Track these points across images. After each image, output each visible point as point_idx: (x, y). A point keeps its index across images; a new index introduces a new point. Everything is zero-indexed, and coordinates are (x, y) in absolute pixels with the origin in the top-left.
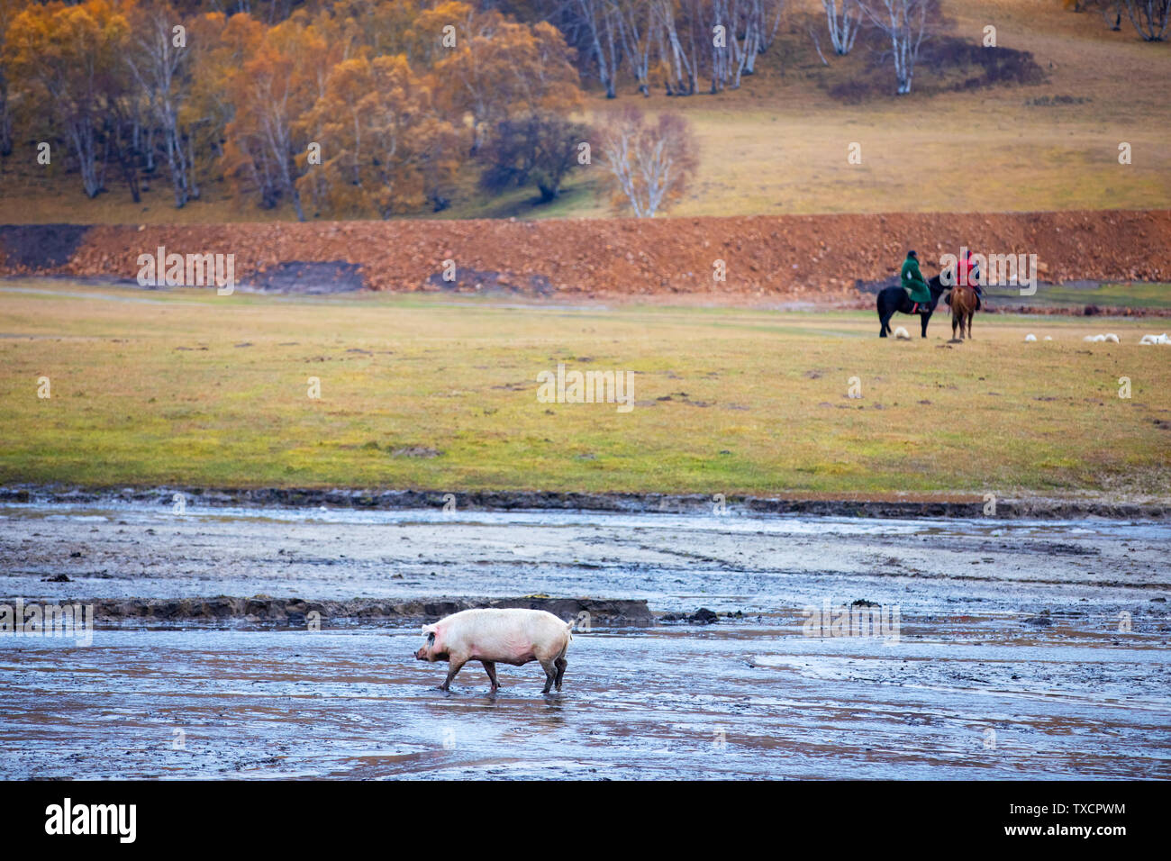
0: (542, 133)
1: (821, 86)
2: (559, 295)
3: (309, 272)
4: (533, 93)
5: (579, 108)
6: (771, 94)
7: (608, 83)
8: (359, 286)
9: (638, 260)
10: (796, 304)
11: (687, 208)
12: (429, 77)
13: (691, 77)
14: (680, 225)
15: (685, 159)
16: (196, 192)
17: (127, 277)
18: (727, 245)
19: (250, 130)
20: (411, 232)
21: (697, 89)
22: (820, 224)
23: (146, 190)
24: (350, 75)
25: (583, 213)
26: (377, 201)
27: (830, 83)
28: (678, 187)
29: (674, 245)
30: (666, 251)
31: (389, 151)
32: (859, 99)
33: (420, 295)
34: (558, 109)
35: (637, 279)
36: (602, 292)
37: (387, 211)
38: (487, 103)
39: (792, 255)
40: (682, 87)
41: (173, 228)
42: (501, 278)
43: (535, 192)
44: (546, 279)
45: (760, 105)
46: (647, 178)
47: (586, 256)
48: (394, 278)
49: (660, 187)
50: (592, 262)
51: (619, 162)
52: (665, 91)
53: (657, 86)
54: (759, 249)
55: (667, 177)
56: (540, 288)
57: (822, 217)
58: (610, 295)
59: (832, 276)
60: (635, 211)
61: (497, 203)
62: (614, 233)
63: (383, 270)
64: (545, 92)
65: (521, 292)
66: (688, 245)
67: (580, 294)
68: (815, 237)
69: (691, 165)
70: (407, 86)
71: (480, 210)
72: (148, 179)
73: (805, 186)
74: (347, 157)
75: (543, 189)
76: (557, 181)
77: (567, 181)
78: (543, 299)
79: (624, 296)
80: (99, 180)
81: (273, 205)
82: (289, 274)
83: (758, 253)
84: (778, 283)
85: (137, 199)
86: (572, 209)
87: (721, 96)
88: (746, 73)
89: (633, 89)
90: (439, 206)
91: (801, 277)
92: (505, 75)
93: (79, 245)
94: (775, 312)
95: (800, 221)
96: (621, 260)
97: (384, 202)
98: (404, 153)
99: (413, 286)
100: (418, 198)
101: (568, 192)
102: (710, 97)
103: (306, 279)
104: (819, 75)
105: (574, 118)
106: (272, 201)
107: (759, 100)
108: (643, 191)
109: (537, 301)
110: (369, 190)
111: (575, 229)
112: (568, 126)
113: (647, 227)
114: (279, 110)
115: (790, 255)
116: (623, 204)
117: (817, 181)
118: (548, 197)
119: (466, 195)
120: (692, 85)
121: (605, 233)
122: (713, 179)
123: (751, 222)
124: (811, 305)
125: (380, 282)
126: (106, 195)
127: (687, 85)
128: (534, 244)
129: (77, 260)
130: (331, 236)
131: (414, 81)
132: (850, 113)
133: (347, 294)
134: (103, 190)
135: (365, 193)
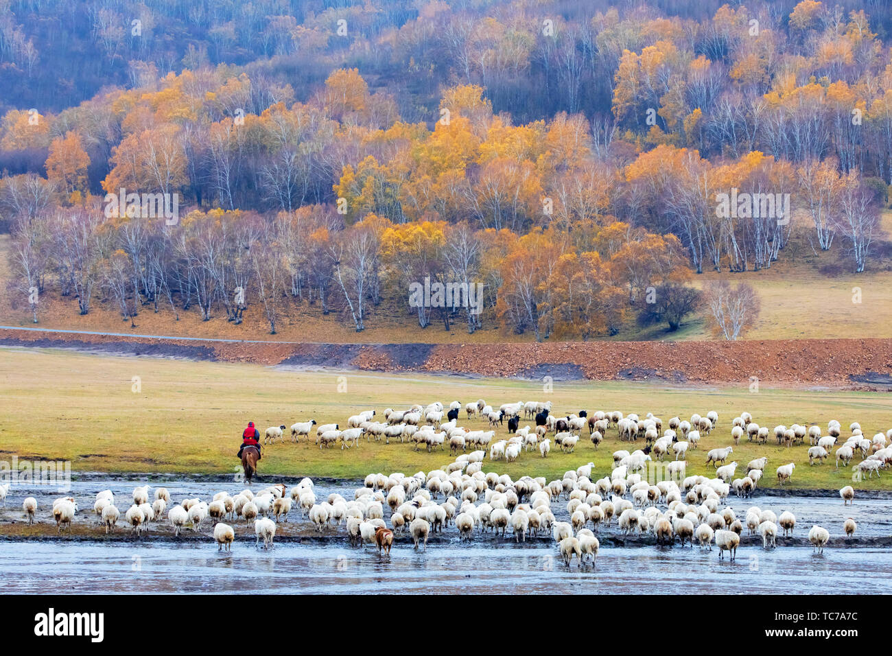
0: (671, 294)
1: (814, 267)
2: (689, 382)
3: (553, 369)
4: (664, 272)
5: (689, 280)
6: (788, 272)
7: (698, 265)
8: (581, 377)
9: (732, 363)
10: (818, 388)
11: (753, 335)
12: (608, 263)
13: (743, 262)
14: (753, 344)
15: (753, 308)
16: (479, 325)
17: (456, 372)
18: (779, 355)
19: (511, 292)
20: (608, 348)
21: (747, 268)
22: (828, 344)
23: (452, 324)
24: (568, 263)
25: (696, 337)
26: (582, 330)
27: (820, 266)
28: (749, 323)
29: (751, 355)
30: (746, 359)
31: (588, 303)
32: (836, 274)
33: (614, 382)
34: (679, 280)
35: (731, 374)
36: (712, 381)
37: (586, 336)
38: (639, 277)
39: (815, 361)
40: (739, 267)
41: (480, 346)
42: (658, 373)
43: (666, 325)
44: (682, 374)
45: (782, 277)
46: (732, 318)
47: (703, 361)
48: (600, 373)
49: (739, 323)
50: (707, 364)
51: (716, 308)
52: (729, 270)
53: (725, 267)
54: (796, 357)
55: (743, 318)
56: (679, 379)
57: (830, 340)
58: (717, 382)
59: (836, 372)
60: (726, 337)
61: (645, 331)
62: (718, 349)
63: (593, 368)
64: (671, 271)
65: (669, 380)
66: (758, 355)
67: (701, 382)
68: (827, 351)
69: (756, 311)
70: (598, 269)
71: (636, 335)
72: (453, 318)
73: (815, 323)
74: (565, 307)
75: (671, 324)
76: (679, 319)
77: (684, 320)
78: (681, 385)
79: (724, 383)
80: (427, 318)
81: (522, 332)
82: (543, 370)
83: (795, 360)
84: (807, 376)
85: (448, 329)
86: (688, 335)
87: (760, 272)
88: (773, 260)
89: (712, 269)
90: (613, 333)
91: (819, 373)
92: (649, 262)
93: (429, 354)
94: (808, 392)
95: (818, 342)
96: (722, 364)
97: (587, 331)
98: (596, 304)
99: (610, 377)
100: (603, 329)
101: (686, 326)
102: (754, 273)
103: (551, 373)
104: (813, 261)
105: (687, 285)
106: (522, 330)
107: (781, 275)
108: (730, 325)
109: (678, 385)
110: (578, 324)
111: (695, 346)
112: (685, 290)
113: (735, 345)
114: (527, 281)
115: (814, 361)
116: (719, 332)
117: (822, 320)
118: (674, 328)
119: (628, 327)
120: (744, 266)
121: (713, 348)
122: (765, 319)
123: (792, 343)
124: (827, 388)
125: (592, 374)
126: (431, 327)
127: (741, 266)
128: (674, 354)
129: (429, 363)
130: (564, 350)
131: (602, 266)
132: (831, 282)
133: (575, 381)
134: (429, 324)
135: (575, 326)
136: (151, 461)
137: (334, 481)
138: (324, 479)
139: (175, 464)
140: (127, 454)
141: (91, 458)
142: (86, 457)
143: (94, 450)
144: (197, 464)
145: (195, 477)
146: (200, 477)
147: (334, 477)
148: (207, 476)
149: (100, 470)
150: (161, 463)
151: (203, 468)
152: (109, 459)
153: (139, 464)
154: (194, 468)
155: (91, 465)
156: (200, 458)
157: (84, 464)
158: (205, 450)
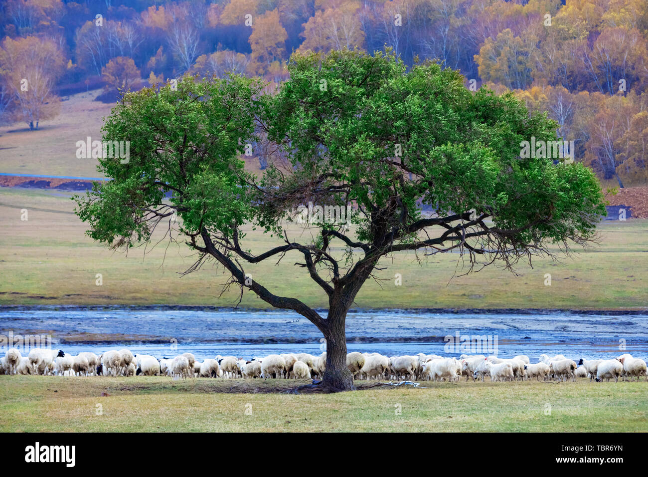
136: (109, 297)
137: (215, 308)
138: (209, 307)
139: (122, 299)
140: (95, 293)
141: (72, 296)
142: (69, 295)
143: (76, 291)
144: (136, 299)
145: (132, 307)
146: (134, 307)
147: (215, 306)
148: (139, 306)
149: (74, 304)
150: (115, 298)
151: (138, 301)
152: (83, 297)
153: (101, 300)
154: (133, 302)
155: (70, 301)
156: (139, 295)
157: (66, 300)
158: (144, 290)
